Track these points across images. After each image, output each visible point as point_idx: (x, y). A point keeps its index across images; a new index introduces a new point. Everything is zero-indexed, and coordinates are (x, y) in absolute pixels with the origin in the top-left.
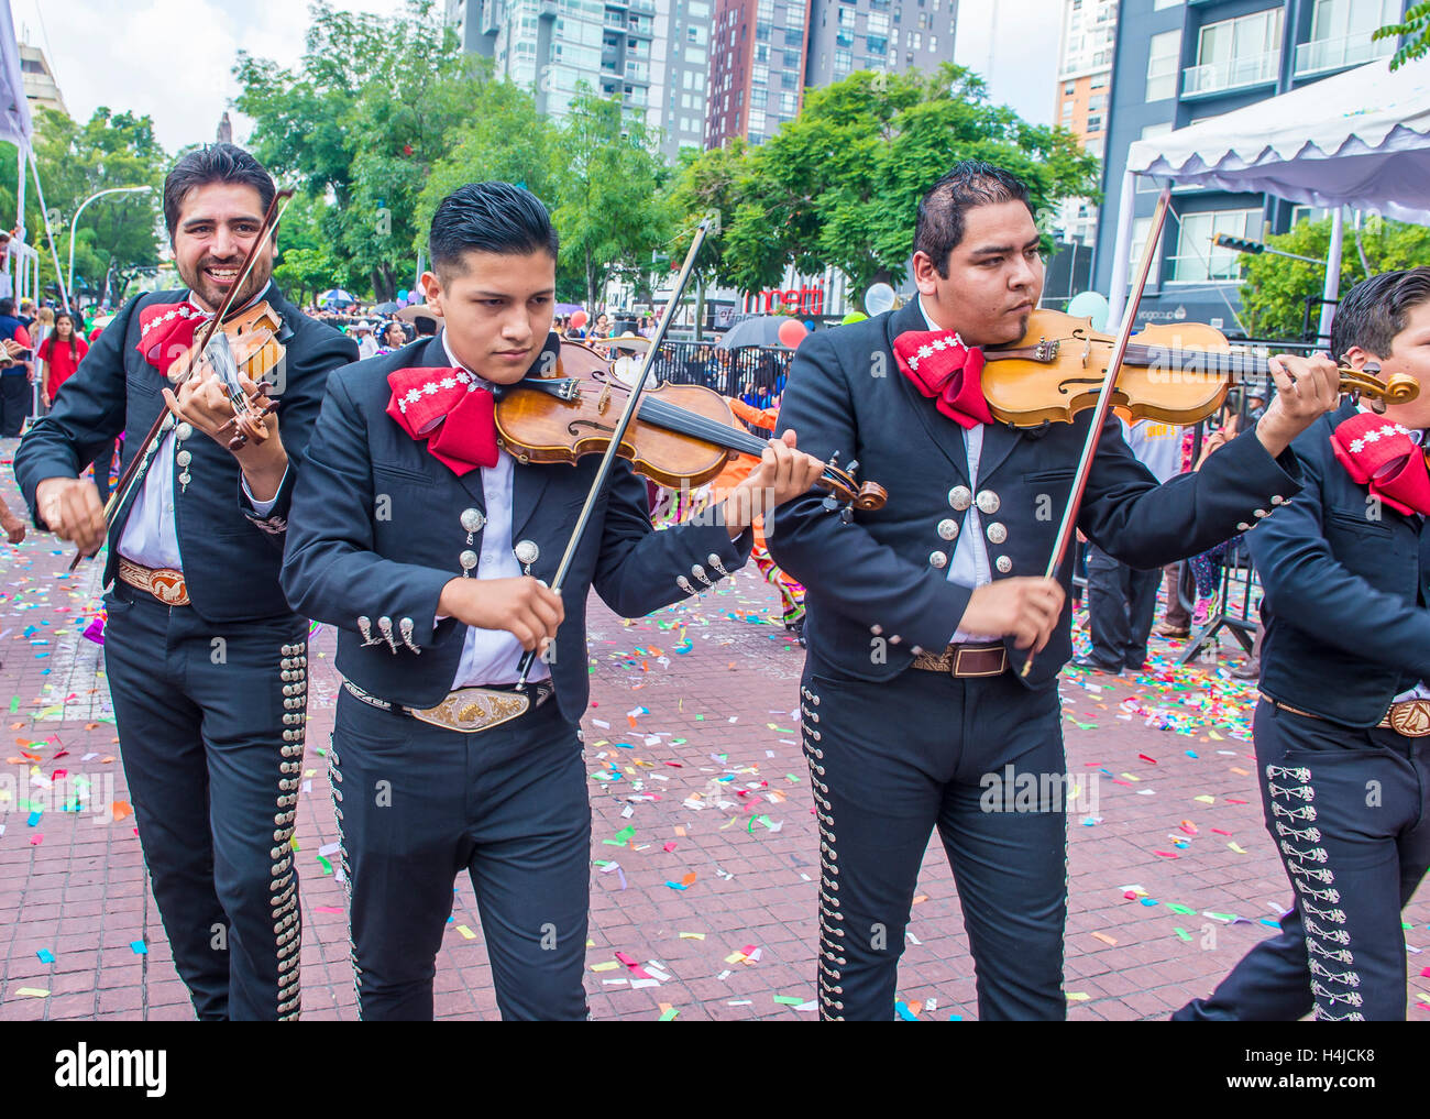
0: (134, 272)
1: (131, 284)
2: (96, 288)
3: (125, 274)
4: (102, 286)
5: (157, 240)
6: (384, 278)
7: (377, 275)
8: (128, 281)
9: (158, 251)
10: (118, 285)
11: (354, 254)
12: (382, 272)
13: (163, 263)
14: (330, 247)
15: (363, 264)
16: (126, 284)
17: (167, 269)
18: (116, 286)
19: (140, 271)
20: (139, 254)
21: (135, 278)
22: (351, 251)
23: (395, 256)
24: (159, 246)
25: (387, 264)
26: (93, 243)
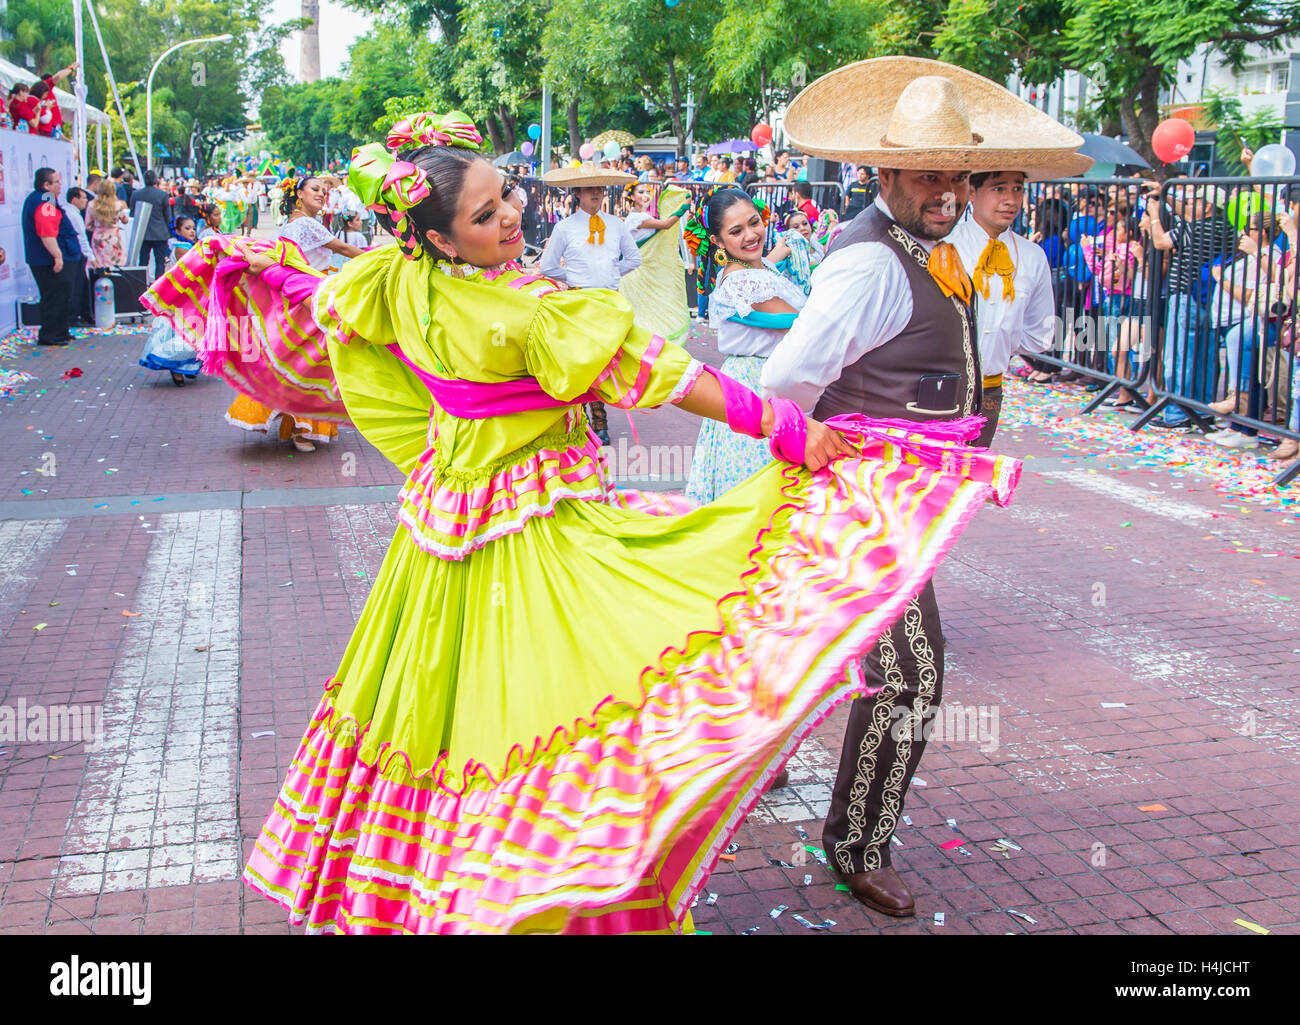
0: (219, 136)
1: (217, 150)
2: (179, 156)
3: (211, 138)
4: (186, 153)
5: (243, 98)
6: (503, 124)
7: (493, 120)
8: (214, 146)
9: (245, 111)
10: (203, 151)
11: (466, 97)
12: (499, 117)
13: (251, 123)
14: (438, 91)
15: (477, 108)
16: (212, 150)
17: (255, 130)
18: (201, 152)
19: (226, 134)
20: (223, 114)
21: (222, 142)
22: (462, 94)
23: (514, 95)
24: (246, 105)
25: (505, 107)
26: (172, 104)
